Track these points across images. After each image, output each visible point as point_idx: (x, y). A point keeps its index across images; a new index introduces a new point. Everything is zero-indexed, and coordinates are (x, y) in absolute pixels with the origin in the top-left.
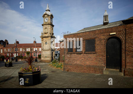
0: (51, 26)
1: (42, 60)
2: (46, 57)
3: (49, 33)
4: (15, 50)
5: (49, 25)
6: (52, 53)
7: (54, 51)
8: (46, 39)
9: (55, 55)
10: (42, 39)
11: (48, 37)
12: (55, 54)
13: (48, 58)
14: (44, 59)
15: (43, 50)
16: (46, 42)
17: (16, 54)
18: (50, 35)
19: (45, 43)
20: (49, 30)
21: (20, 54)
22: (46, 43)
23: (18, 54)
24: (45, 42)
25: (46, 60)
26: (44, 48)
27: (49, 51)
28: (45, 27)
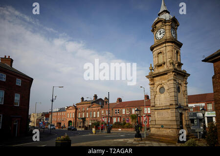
0: (173, 44)
1: (153, 135)
2: (162, 127)
3: (168, 64)
4: (116, 113)
5: (167, 44)
6: (181, 114)
7: (186, 110)
8: (161, 79)
9: (189, 122)
10: (152, 80)
11: (166, 74)
12: (190, 119)
13: (168, 130)
14: (158, 133)
15: (153, 108)
16: (163, 87)
17: (117, 119)
18: (171, 67)
19: (158, 90)
20: (169, 55)
21: (122, 119)
22: (162, 90)
23: (119, 119)
24: (159, 87)
25: (163, 136)
26: (158, 103)
27: (169, 111)
28: (159, 51)
